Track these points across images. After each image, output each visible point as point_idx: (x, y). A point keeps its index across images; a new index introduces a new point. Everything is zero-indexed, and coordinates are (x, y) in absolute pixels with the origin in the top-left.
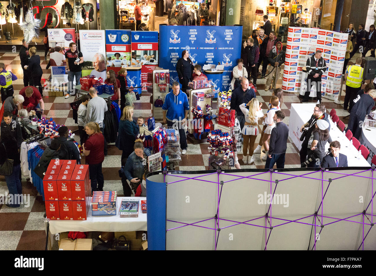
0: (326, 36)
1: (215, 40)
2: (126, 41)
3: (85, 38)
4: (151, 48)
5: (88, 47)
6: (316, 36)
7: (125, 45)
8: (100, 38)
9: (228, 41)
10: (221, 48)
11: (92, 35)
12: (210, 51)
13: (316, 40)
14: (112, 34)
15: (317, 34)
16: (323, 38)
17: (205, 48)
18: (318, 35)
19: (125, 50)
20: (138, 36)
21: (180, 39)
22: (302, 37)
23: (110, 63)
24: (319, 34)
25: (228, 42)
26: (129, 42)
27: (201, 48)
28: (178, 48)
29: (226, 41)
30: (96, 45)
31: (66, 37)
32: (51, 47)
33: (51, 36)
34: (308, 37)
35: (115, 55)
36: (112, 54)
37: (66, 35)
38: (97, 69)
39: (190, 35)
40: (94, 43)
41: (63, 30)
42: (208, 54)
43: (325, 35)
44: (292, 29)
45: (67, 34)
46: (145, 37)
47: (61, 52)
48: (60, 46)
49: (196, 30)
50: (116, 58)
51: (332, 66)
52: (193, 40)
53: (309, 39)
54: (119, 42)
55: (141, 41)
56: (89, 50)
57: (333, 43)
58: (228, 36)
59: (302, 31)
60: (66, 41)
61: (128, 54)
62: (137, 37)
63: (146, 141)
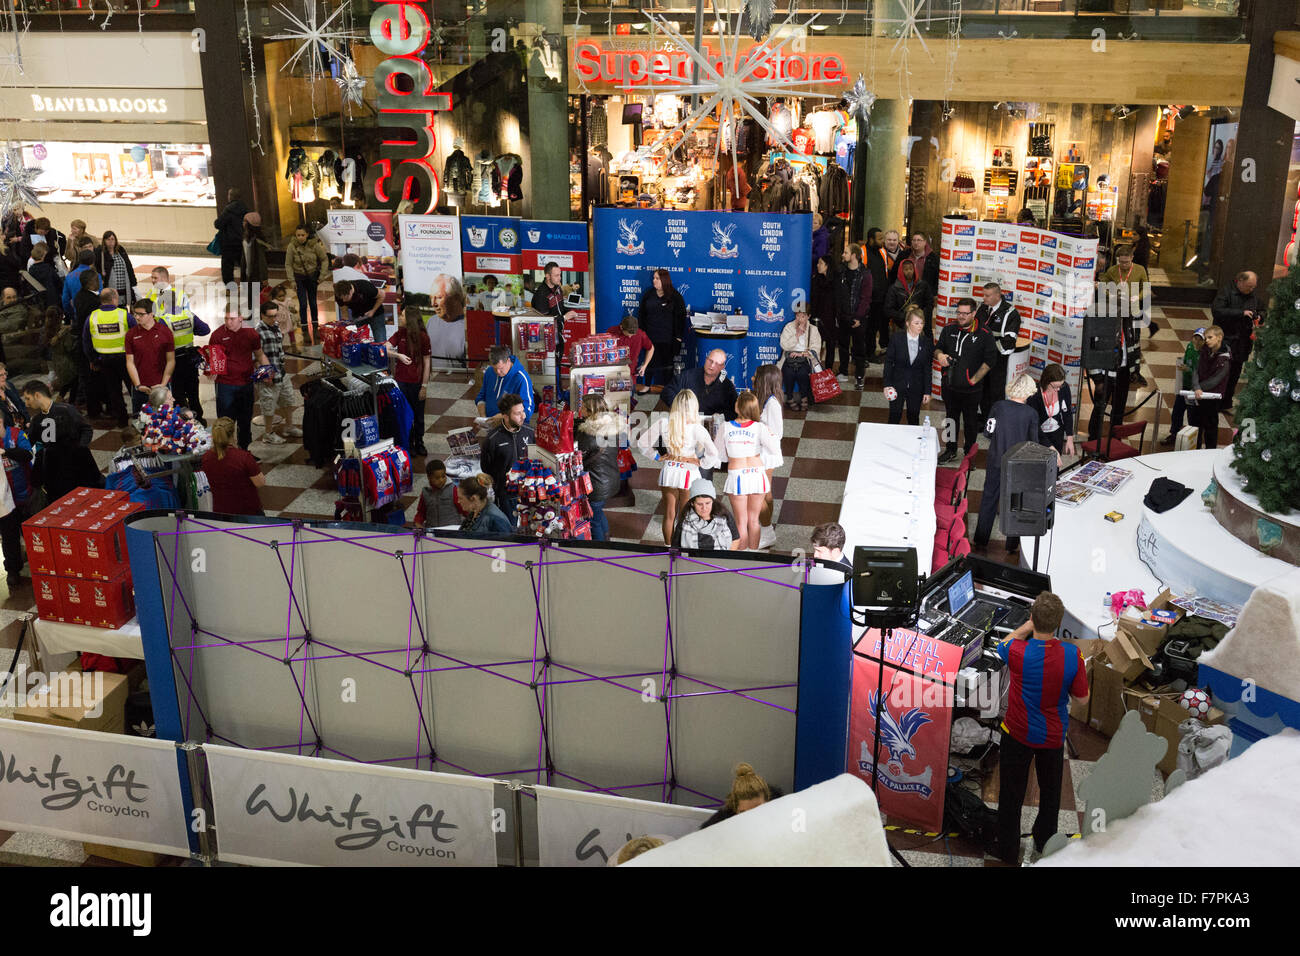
0: (1039, 247)
1: (735, 249)
2: (510, 245)
3: (413, 235)
4: (571, 265)
5: (419, 259)
6: (1015, 246)
7: (507, 256)
8: (448, 236)
9: (771, 252)
10: (751, 273)
11: (428, 229)
12: (722, 279)
13: (1015, 258)
14: (477, 227)
15: (1016, 240)
16: (1033, 251)
17: (709, 271)
18: (1021, 244)
19: (508, 268)
20: (538, 234)
21: (643, 243)
22: (978, 247)
23: (473, 301)
24: (1022, 240)
25: (771, 256)
26: (517, 248)
27: (700, 270)
28: (638, 268)
29: (765, 252)
30: (439, 253)
31: (369, 231)
32: (336, 255)
33: (336, 227)
34: (994, 249)
35: (485, 280)
36: (478, 278)
37: (370, 228)
38: (442, 314)
39: (670, 234)
40: (434, 249)
41: (365, 213)
42: (717, 286)
43: (1036, 242)
44: (950, 226)
45: (372, 224)
46: (556, 237)
47: (358, 268)
48: (358, 254)
49: (684, 223)
50: (486, 287)
51: (1057, 333)
52: (677, 249)
53: (997, 254)
54: (493, 247)
55: (545, 245)
56: (422, 265)
57: (1057, 266)
58: (771, 240)
59: (977, 231)
60: (370, 241)
61: (517, 280)
62: (534, 237)
63: (345, 473)
